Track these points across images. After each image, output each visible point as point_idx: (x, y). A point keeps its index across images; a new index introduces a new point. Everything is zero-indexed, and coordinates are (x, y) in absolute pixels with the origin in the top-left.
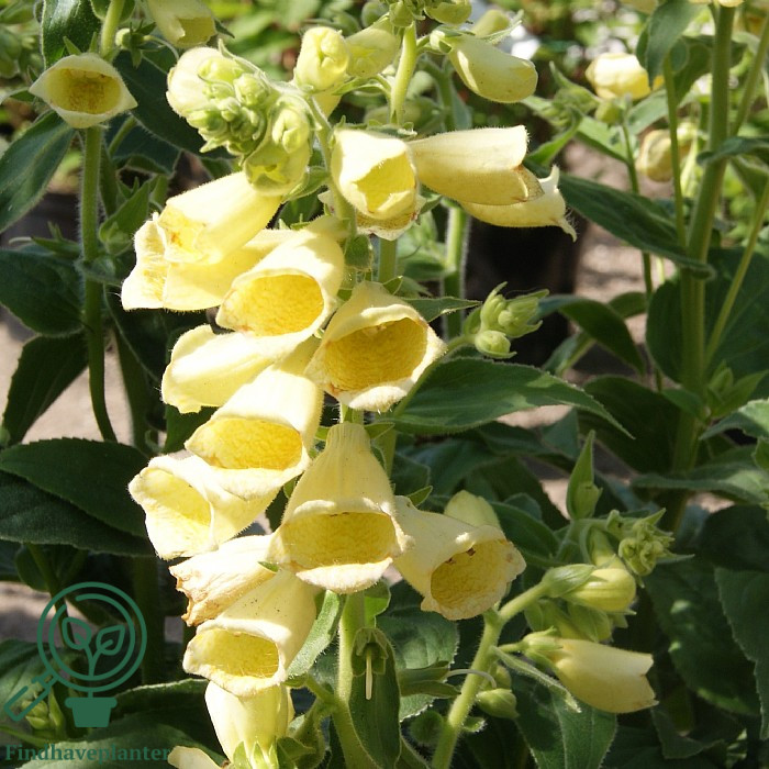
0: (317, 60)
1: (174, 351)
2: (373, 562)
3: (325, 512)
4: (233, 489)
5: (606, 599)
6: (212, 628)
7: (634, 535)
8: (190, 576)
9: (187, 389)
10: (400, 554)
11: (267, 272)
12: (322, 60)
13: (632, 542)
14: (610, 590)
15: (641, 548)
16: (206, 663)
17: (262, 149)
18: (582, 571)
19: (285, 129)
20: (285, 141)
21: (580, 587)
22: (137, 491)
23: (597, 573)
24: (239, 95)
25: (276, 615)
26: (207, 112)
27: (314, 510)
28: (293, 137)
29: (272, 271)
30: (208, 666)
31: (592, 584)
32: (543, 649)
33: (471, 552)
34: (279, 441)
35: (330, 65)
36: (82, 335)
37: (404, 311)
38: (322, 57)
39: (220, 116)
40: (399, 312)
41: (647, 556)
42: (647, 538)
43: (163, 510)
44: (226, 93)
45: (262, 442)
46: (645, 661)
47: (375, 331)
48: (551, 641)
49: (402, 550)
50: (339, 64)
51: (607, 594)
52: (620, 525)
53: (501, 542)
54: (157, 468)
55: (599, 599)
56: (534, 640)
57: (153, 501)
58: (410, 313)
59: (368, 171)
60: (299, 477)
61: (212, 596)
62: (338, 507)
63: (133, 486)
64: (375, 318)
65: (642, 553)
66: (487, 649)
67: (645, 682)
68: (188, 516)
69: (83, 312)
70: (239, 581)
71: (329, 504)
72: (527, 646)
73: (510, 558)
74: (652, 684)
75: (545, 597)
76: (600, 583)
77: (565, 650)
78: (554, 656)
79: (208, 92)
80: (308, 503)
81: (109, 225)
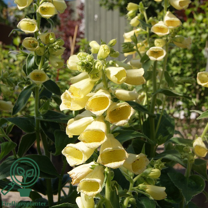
0: (104, 51)
1: (68, 123)
2: (121, 161)
3: (110, 151)
4: (89, 147)
5: (155, 175)
6: (84, 181)
7: (157, 163)
8: (72, 174)
9: (71, 131)
10: (127, 159)
11: (96, 96)
12: (105, 51)
13: (157, 164)
14: (156, 173)
15: (159, 165)
16: (82, 189)
17: (92, 71)
18: (149, 170)
19: (98, 65)
20: (98, 68)
21: (149, 173)
22: (64, 153)
23: (152, 170)
24: (87, 59)
25: (97, 177)
26: (81, 62)
27: (108, 150)
28: (100, 67)
29: (98, 96)
30: (82, 190)
31: (152, 173)
32: (143, 187)
33: (138, 160)
34: (97, 137)
35: (107, 52)
36: (35, 133)
37: (126, 104)
38: (105, 50)
39: (84, 63)
40: (125, 104)
41: (160, 167)
42: (160, 163)
43: (70, 156)
44: (85, 59)
45: (93, 138)
46: (164, 188)
47: (119, 109)
48: (144, 186)
49: (127, 157)
50: (108, 52)
51: (155, 174)
52: (153, 161)
53: (144, 157)
54: (69, 147)
55: (154, 175)
56: (141, 186)
57: (67, 155)
58: (127, 104)
59: (117, 73)
60: (101, 145)
61: (78, 177)
62: (113, 149)
63: (63, 152)
64: (120, 105)
65: (159, 167)
66: (131, 188)
67: (165, 193)
68: (75, 158)
69: (35, 128)
70: (84, 174)
71: (111, 148)
72: (140, 187)
73: (146, 161)
74: (166, 193)
75: (141, 177)
76: (153, 172)
77: (147, 187)
78: (146, 189)
79: (81, 59)
80: (106, 148)
81: (42, 108)
